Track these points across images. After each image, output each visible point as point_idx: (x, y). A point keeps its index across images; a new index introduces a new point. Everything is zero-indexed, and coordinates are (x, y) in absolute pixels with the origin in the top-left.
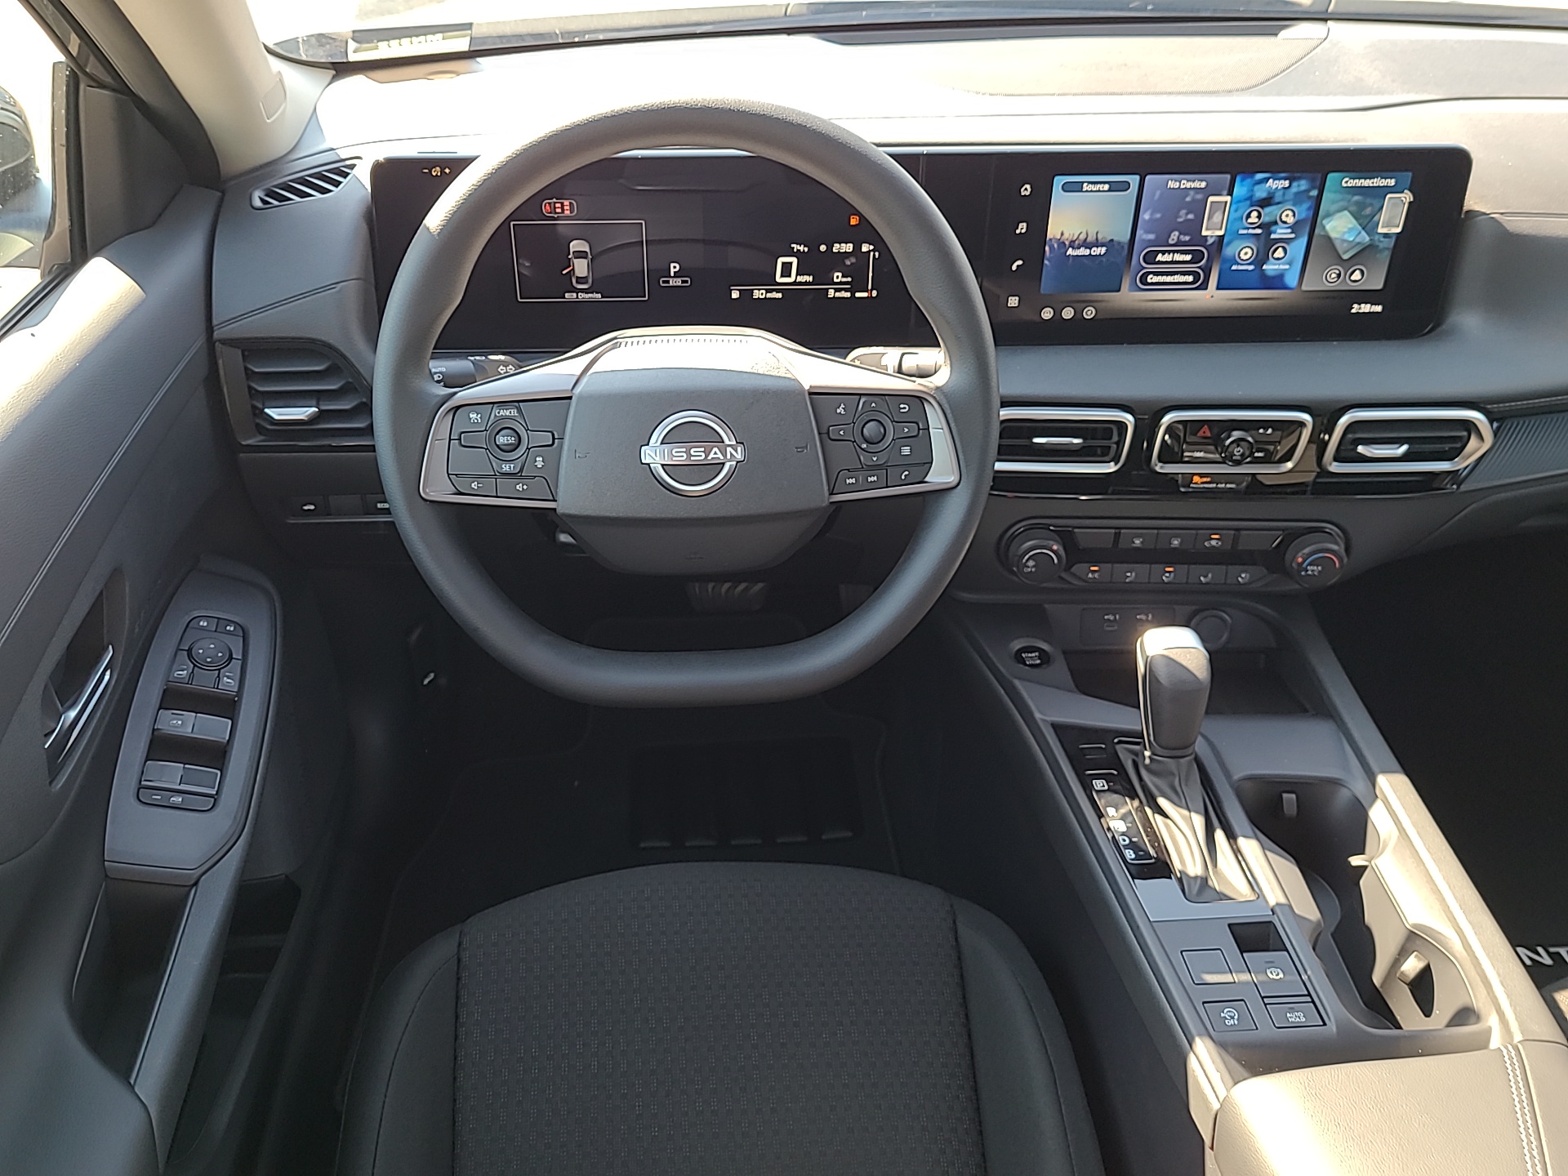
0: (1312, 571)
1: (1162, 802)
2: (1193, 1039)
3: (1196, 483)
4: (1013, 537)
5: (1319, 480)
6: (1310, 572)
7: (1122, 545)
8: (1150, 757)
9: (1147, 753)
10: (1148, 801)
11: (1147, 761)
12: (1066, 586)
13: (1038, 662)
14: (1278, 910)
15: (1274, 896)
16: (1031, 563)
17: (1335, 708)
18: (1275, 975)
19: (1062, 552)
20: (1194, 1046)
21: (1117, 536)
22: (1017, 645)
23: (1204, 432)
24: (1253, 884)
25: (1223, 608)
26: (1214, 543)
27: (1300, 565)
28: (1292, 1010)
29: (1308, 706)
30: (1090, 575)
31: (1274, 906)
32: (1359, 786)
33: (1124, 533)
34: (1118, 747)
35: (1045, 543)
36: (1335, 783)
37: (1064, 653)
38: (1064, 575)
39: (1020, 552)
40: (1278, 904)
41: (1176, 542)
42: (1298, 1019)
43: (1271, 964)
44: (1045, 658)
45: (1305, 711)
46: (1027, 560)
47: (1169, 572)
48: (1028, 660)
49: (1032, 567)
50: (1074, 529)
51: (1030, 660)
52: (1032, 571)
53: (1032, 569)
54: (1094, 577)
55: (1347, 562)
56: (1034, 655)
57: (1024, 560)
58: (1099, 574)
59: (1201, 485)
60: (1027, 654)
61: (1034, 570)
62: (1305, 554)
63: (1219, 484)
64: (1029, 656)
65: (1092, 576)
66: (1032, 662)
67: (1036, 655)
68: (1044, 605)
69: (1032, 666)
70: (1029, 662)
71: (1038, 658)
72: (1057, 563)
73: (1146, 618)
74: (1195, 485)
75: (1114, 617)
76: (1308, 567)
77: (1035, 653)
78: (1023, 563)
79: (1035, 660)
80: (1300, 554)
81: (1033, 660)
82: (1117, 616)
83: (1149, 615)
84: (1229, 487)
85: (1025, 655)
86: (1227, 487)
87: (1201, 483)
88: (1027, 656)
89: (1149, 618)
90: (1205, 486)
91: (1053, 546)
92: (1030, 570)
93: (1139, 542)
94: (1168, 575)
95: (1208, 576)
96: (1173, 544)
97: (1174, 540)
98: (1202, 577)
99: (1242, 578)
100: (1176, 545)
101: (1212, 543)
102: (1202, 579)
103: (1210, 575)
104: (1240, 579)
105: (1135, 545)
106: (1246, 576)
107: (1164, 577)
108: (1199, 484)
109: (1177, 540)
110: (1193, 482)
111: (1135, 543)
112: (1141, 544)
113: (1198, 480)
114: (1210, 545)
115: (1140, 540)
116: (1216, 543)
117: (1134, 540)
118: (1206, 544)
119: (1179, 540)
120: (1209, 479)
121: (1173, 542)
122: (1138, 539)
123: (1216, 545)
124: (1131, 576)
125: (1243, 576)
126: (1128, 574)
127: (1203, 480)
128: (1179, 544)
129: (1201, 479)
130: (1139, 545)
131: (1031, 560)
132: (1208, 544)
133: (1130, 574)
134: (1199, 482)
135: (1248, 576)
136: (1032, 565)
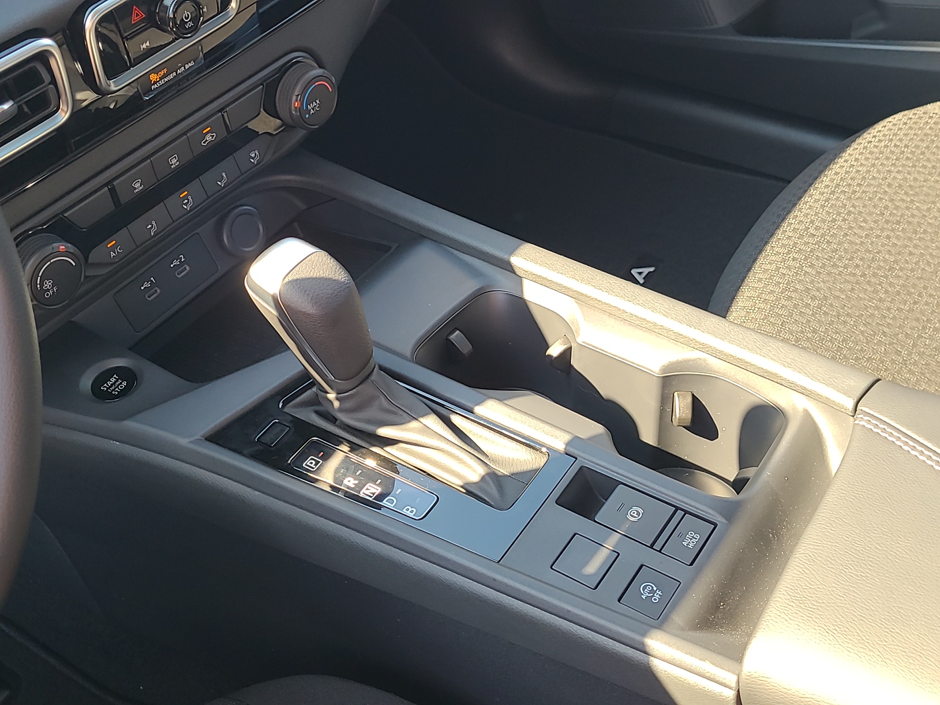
0: (313, 108)
1: (383, 432)
2: (643, 644)
3: (155, 83)
6: (312, 112)
7: (124, 199)
8: (337, 399)
9: (332, 396)
10: (367, 442)
11: (336, 404)
13: (125, 383)
14: (572, 451)
15: (558, 441)
16: (48, 284)
17: (419, 226)
18: (634, 514)
19: (71, 248)
20: (648, 650)
21: (113, 191)
22: (86, 382)
23: (137, 15)
24: (531, 445)
25: (238, 203)
26: (209, 138)
27: (300, 109)
28: (683, 537)
30: (113, 254)
31: (565, 449)
32: (502, 282)
33: (117, 184)
34: (286, 410)
35: (48, 250)
36: (480, 295)
38: (88, 272)
40: (568, 444)
41: (174, 162)
42: (694, 540)
43: (623, 508)
44: (130, 376)
46: (42, 284)
47: (186, 197)
48: (113, 390)
49: (52, 288)
50: (65, 213)
51: (115, 388)
52: (54, 292)
53: (53, 290)
54: (117, 254)
55: (334, 79)
56: (113, 380)
57: (38, 286)
58: (119, 247)
59: (161, 82)
60: (105, 385)
61: (55, 290)
62: (298, 95)
63: (178, 70)
64: (110, 385)
65: (114, 254)
66: (119, 389)
67: (115, 378)
68: (72, 320)
69: (123, 393)
70: (117, 391)
71: (121, 380)
72: (74, 264)
73: (179, 262)
74: (155, 85)
75: (150, 282)
76: (309, 106)
77: (112, 377)
78: (39, 289)
79: (119, 384)
80: (294, 98)
81: (118, 387)
82: (152, 279)
83: (180, 257)
84: (188, 67)
85: (105, 387)
86: (186, 68)
87: (161, 79)
88: (108, 387)
89: (183, 260)
90: (166, 80)
91: (59, 248)
92: (51, 292)
93: (139, 185)
94: (186, 201)
95: (223, 176)
96: (172, 164)
97: (171, 160)
98: (218, 182)
99: (253, 158)
100: (175, 164)
101: (208, 139)
102: (220, 183)
103: (224, 174)
104: (252, 161)
105: (137, 190)
106: (255, 154)
107: (184, 206)
108: (159, 81)
109: (173, 158)
110: (152, 82)
111: (136, 189)
112: (142, 186)
113: (156, 77)
114: (206, 143)
115: (139, 181)
116: (211, 137)
117: (133, 185)
118: (202, 144)
119: (175, 157)
120: (165, 70)
121: (171, 163)
122: (137, 182)
123: (212, 138)
124: (152, 227)
125: (253, 155)
126: (148, 227)
127: (160, 74)
128: (177, 161)
129: (158, 75)
130: (141, 188)
131: (46, 281)
132: (204, 143)
133: (150, 226)
134: (158, 80)
135: (257, 153)
136: (50, 286)
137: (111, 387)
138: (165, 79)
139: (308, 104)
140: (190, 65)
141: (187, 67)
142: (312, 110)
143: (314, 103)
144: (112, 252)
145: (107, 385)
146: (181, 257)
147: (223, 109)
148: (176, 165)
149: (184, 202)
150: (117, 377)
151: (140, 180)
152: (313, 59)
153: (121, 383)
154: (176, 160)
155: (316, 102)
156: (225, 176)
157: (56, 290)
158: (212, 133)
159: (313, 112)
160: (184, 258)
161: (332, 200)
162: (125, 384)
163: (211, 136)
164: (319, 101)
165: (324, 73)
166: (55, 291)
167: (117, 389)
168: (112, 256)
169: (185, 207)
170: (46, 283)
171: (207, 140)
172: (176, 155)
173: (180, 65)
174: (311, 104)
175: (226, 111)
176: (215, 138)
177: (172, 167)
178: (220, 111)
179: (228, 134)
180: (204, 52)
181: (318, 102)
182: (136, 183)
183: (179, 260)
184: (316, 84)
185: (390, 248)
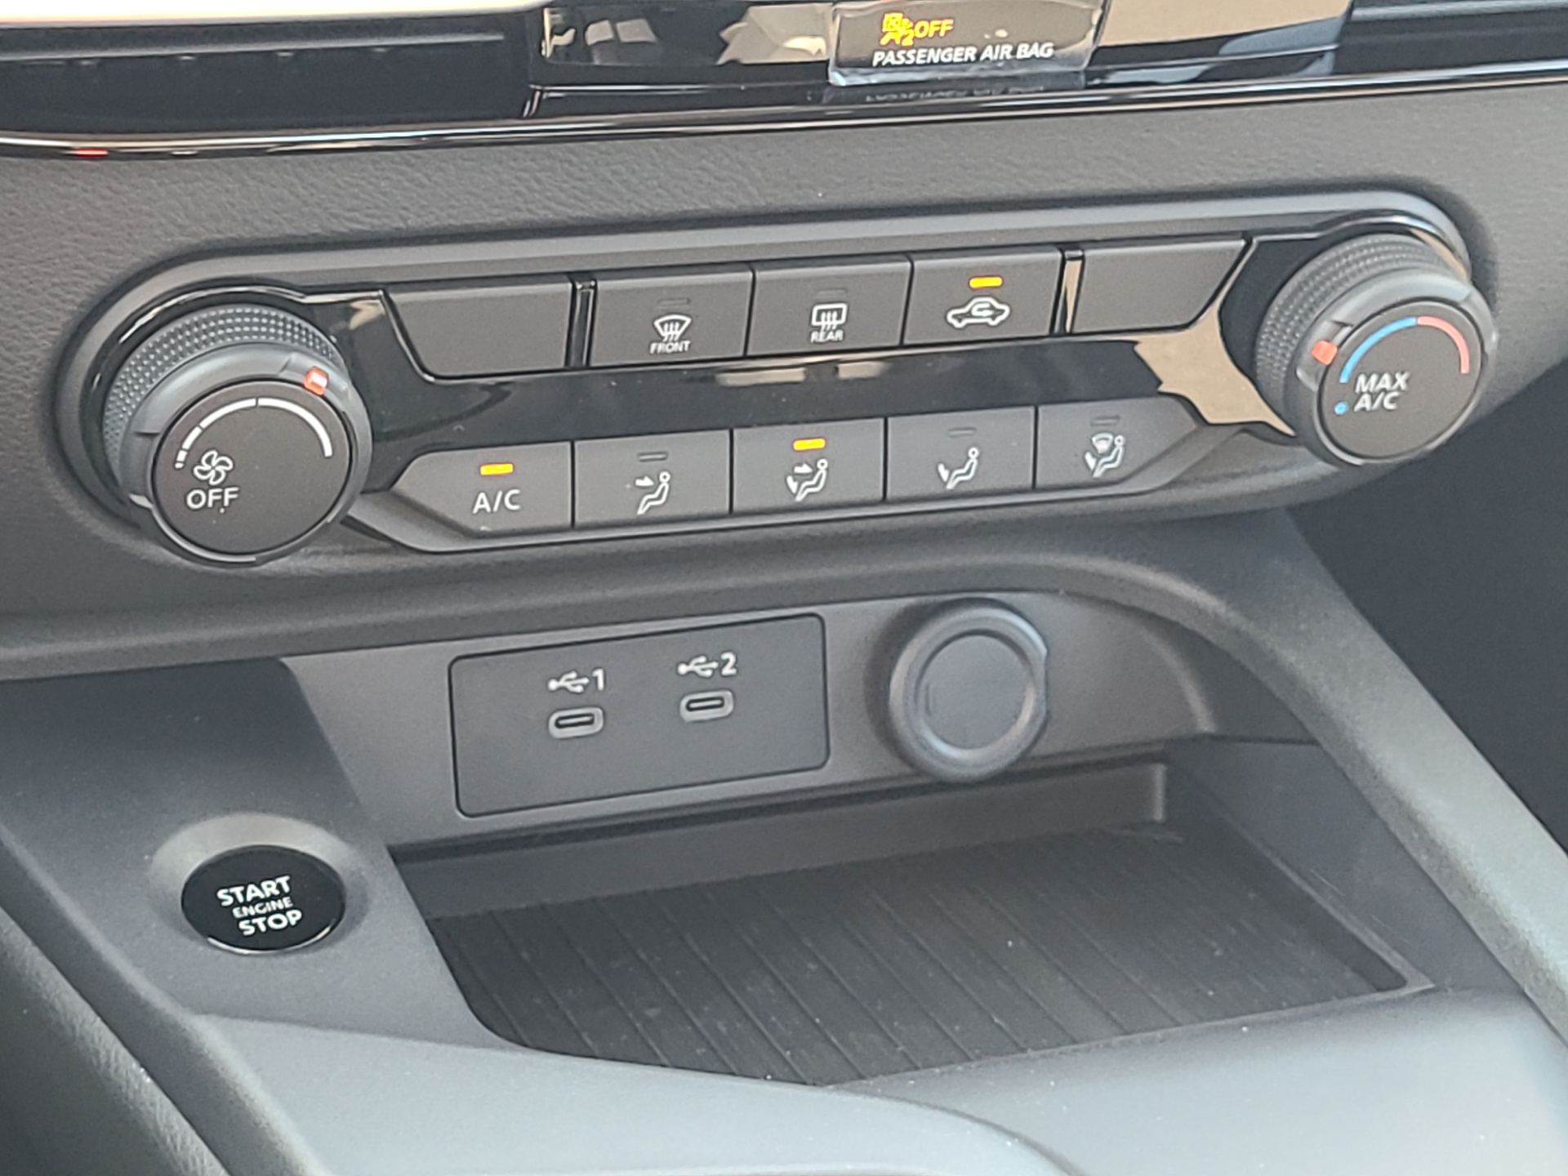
0: (1373, 396)
3: (893, 47)
4: (116, 354)
5: (1358, 13)
6: (1365, 402)
7: (608, 351)
12: (381, 563)
13: (294, 916)
16: (214, 467)
21: (581, 309)
22: (190, 852)
26: (980, 310)
27: (1325, 374)
29: (1395, 960)
30: (482, 503)
35: (270, 361)
37: (400, 856)
38: (361, 512)
39: (155, 421)
45: (1383, 979)
46: (195, 455)
47: (812, 458)
48: (250, 917)
49: (222, 486)
50: (396, 292)
51: (257, 916)
52: (222, 500)
53: (222, 494)
54: (496, 508)
55: (1494, 337)
56: (269, 888)
57: (182, 456)
58: (516, 492)
59: (915, 55)
60: (237, 890)
61: (227, 497)
62: (1343, 325)
63: (989, 48)
64: (249, 897)
65: (486, 506)
66: (265, 923)
67: (279, 887)
68: (285, 660)
69: (271, 942)
70: (256, 926)
71: (292, 901)
72: (328, 452)
73: (714, 670)
74: (891, 53)
75: (585, 681)
76: (1362, 379)
77: (273, 879)
78: (179, 466)
79: (278, 911)
80: (1325, 327)
81: (268, 915)
82: (599, 673)
83: (725, 656)
84: (1028, 55)
85: (233, 895)
86: (1019, 56)
87: (919, 43)
88: (241, 899)
89: (727, 671)
90: (934, 56)
91: (307, 373)
92: (211, 498)
93: (678, 333)
94: (805, 469)
95: (968, 458)
96: (818, 329)
97: (820, 312)
98: (941, 468)
99: (1098, 456)
100: (827, 333)
101: (975, 312)
102: (944, 474)
103: (973, 454)
104: (1091, 462)
105: (661, 347)
106: (1113, 446)
107: (790, 480)
108: (908, 48)
109: (832, 310)
110: (884, 41)
111: (660, 339)
112: (687, 343)
113: (903, 32)
114: (966, 321)
115: (682, 323)
116: (990, 313)
117: (657, 323)
118: (950, 318)
119: (839, 311)
120: (946, 25)
121: (814, 323)
122: (674, 321)
123: (993, 317)
124: (650, 490)
125: (1102, 446)
126: (639, 483)
127: (922, 29)
128: (839, 327)
129: (913, 28)
130: (677, 347)
131: (215, 453)
132: (959, 318)
133: (647, 482)
134: (908, 42)
135: (1119, 446)
136: (218, 475)
137: (246, 904)
138: (932, 51)
139: (1362, 369)
140: (1037, 51)
141: (1024, 52)
142: (1366, 397)
143: (1386, 377)
144: (482, 496)
145: (244, 893)
146: (727, 661)
147: (1074, 245)
148: (831, 336)
149: (798, 470)
150: (286, 889)
151: (688, 321)
152: (1466, 257)
153: (284, 911)
154: (835, 323)
155: (1394, 381)
156: (973, 459)
157: (231, 500)
158: (1000, 302)
159: (1368, 406)
160: (734, 666)
161: (1301, 742)
162: (293, 922)
163: (992, 308)
164: (1407, 381)
165: (1467, 299)
166: (226, 503)
167: (260, 921)
168: (478, 506)
169: (793, 486)
170: (209, 461)
171: (969, 315)
172: (844, 307)
173: (1002, 33)
174: (1374, 378)
175: (1082, 258)
176: (1002, 322)
177: (814, 336)
178: (1062, 246)
179: (1051, 334)
180: (1105, 41)
181: (1401, 380)
182: (669, 322)
183: (714, 665)
184: (1422, 321)
185: (1399, 982)
